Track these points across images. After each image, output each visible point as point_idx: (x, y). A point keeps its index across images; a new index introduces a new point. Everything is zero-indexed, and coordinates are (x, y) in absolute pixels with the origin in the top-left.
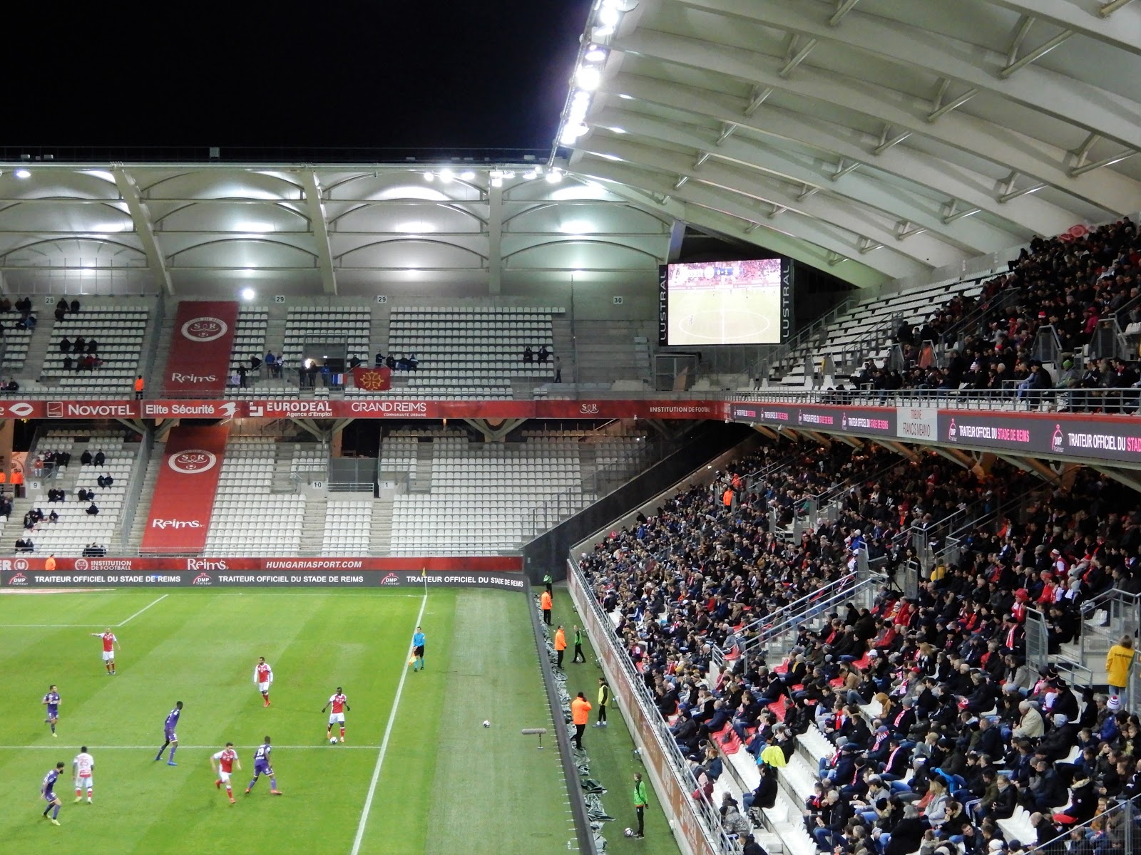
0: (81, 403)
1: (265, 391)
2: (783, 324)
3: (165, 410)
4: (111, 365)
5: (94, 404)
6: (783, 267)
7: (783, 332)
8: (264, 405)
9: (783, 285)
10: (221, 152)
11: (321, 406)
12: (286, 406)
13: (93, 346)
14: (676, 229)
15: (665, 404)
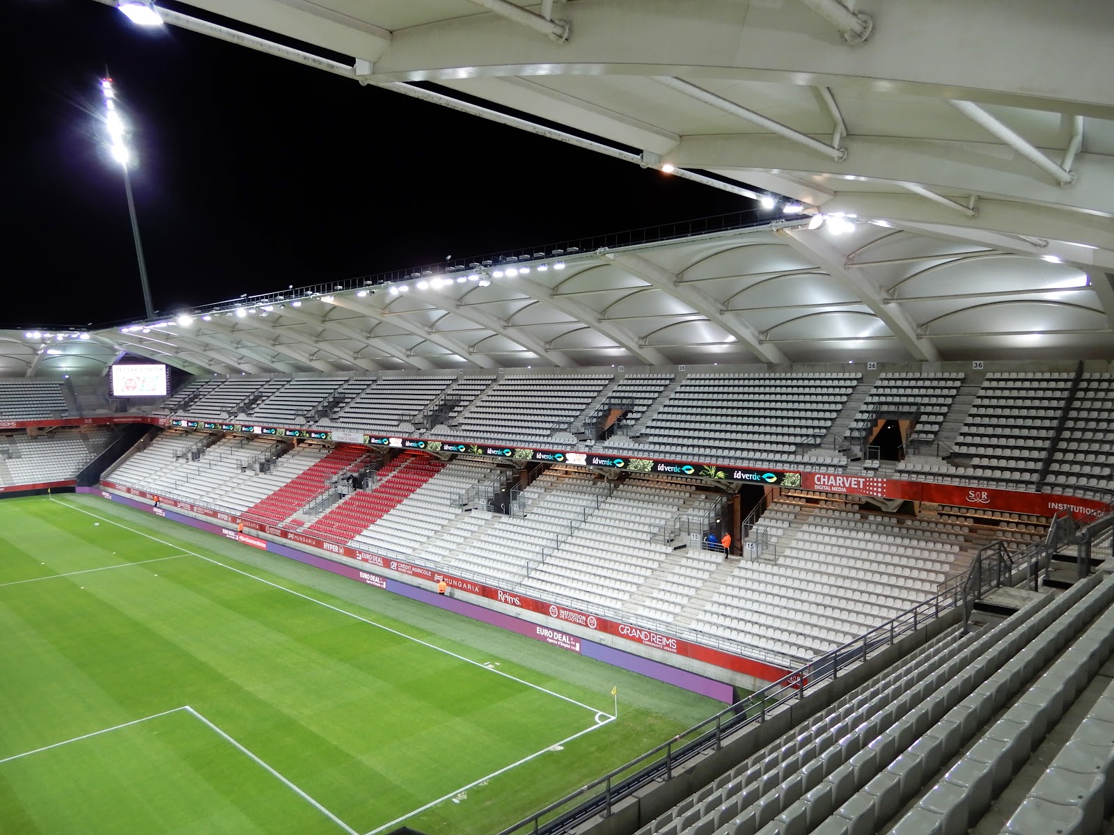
2: (167, 388)
7: (168, 391)
14: (120, 354)
15: (120, 418)
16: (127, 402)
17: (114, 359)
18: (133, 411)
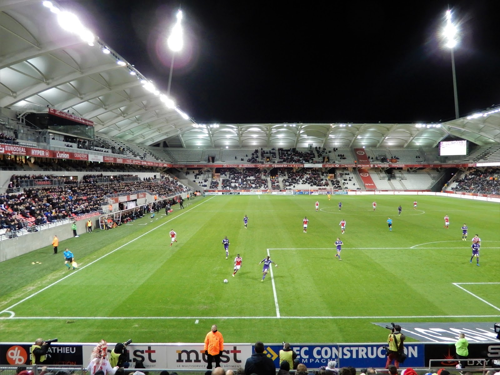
0: (347, 165)
1: (376, 163)
2: (467, 151)
3: (361, 166)
4: (348, 159)
5: (349, 165)
6: (467, 142)
7: (467, 153)
8: (377, 165)
9: (467, 145)
10: (381, 122)
11: (387, 165)
12: (381, 165)
13: (343, 155)
14: (445, 136)
15: (445, 165)
16: (447, 158)
17: (442, 138)
18: (450, 162)
